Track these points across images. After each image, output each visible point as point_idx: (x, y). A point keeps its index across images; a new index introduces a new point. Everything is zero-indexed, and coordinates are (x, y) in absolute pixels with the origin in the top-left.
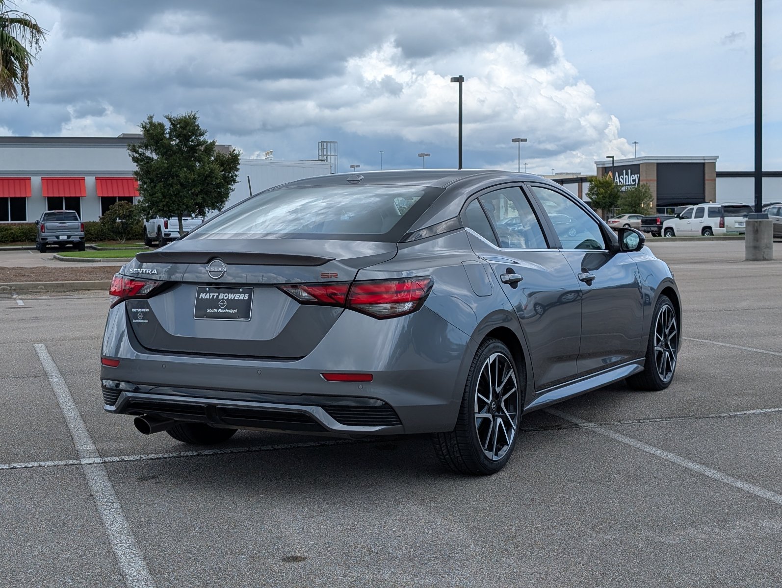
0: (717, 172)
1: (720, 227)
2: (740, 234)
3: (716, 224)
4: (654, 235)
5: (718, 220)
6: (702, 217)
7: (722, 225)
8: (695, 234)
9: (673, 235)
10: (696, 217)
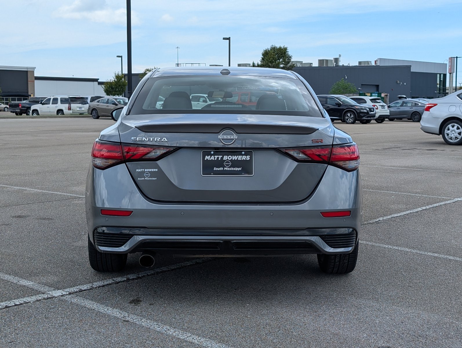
0: (35, 77)
1: (68, 110)
2: (80, 114)
3: (66, 108)
4: (17, 114)
5: (67, 105)
6: (57, 103)
7: (70, 109)
8: (52, 114)
9: (38, 114)
10: (52, 104)
